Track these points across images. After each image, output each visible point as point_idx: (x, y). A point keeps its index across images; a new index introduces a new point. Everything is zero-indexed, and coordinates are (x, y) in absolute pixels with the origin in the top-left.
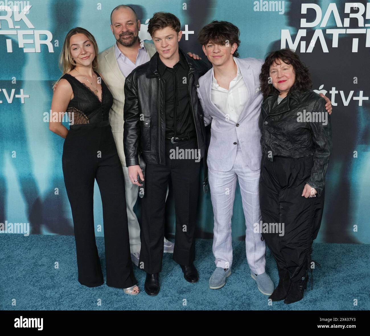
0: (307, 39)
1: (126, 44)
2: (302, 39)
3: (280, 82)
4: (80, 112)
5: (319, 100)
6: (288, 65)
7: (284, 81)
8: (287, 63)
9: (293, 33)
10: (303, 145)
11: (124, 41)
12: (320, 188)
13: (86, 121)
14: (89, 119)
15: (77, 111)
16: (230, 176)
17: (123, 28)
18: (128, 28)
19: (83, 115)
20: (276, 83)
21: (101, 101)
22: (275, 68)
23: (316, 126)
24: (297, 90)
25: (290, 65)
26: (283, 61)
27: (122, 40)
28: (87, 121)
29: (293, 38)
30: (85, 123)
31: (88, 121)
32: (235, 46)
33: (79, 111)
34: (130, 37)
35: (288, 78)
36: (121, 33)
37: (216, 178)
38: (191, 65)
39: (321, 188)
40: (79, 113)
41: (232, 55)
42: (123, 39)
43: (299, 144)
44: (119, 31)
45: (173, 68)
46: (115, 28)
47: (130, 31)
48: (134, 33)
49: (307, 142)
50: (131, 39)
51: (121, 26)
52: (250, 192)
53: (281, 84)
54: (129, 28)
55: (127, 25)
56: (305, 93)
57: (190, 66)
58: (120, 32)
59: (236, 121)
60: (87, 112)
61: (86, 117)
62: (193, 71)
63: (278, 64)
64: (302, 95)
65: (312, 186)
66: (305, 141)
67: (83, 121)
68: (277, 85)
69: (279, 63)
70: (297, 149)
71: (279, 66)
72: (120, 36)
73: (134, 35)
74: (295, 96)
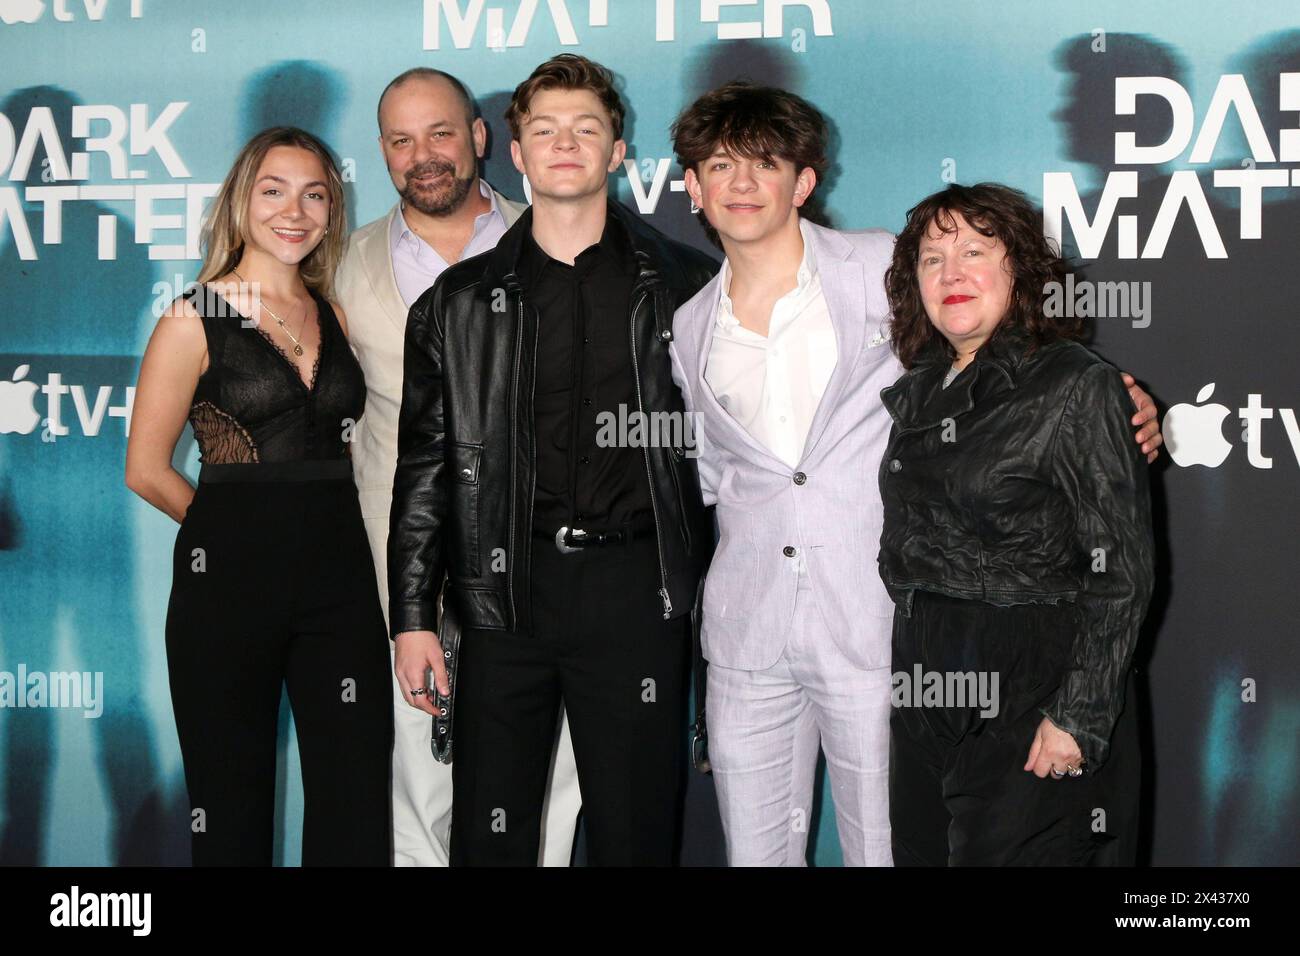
0: (1143, 207)
1: (428, 206)
2: (1124, 207)
3: (950, 300)
4: (225, 419)
5: (1091, 369)
6: (990, 239)
7: (964, 298)
8: (984, 232)
9: (1087, 186)
10: (1033, 555)
11: (421, 195)
12: (1094, 737)
13: (249, 453)
14: (260, 445)
15: (217, 415)
16: (776, 692)
17: (415, 150)
18: (432, 149)
19: (236, 429)
20: (937, 304)
21: (309, 385)
22: (934, 244)
23: (1075, 477)
24: (1013, 337)
25: (992, 240)
26: (969, 220)
27: (415, 194)
28: (252, 452)
29: (1090, 203)
30: (245, 461)
31: (255, 454)
32: (808, 179)
33: (224, 414)
34: (443, 182)
35: (981, 291)
36: (410, 167)
37: (725, 699)
38: (644, 259)
39: (1100, 736)
40: (224, 423)
41: (794, 213)
42: (418, 191)
43: (1017, 551)
44: (403, 160)
45: (571, 263)
46: (391, 151)
47: (443, 160)
48: (458, 168)
49: (1048, 543)
50: (444, 189)
51: (412, 143)
52: (850, 762)
53: (952, 307)
54: (438, 150)
55: (432, 139)
56: (1044, 348)
57: (641, 263)
58: (407, 164)
59: (793, 461)
60: (252, 421)
61: (249, 439)
62: (653, 281)
63: (945, 230)
64: (1027, 359)
65: (1060, 723)
66: (1040, 541)
67: (237, 454)
68: (941, 312)
69: (949, 226)
70: (1007, 569)
71: (950, 238)
72: (409, 176)
73: (457, 174)
74: (1002, 358)
